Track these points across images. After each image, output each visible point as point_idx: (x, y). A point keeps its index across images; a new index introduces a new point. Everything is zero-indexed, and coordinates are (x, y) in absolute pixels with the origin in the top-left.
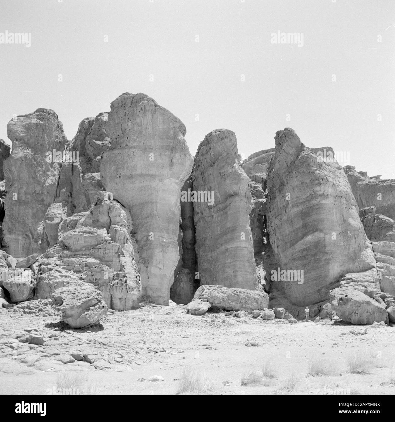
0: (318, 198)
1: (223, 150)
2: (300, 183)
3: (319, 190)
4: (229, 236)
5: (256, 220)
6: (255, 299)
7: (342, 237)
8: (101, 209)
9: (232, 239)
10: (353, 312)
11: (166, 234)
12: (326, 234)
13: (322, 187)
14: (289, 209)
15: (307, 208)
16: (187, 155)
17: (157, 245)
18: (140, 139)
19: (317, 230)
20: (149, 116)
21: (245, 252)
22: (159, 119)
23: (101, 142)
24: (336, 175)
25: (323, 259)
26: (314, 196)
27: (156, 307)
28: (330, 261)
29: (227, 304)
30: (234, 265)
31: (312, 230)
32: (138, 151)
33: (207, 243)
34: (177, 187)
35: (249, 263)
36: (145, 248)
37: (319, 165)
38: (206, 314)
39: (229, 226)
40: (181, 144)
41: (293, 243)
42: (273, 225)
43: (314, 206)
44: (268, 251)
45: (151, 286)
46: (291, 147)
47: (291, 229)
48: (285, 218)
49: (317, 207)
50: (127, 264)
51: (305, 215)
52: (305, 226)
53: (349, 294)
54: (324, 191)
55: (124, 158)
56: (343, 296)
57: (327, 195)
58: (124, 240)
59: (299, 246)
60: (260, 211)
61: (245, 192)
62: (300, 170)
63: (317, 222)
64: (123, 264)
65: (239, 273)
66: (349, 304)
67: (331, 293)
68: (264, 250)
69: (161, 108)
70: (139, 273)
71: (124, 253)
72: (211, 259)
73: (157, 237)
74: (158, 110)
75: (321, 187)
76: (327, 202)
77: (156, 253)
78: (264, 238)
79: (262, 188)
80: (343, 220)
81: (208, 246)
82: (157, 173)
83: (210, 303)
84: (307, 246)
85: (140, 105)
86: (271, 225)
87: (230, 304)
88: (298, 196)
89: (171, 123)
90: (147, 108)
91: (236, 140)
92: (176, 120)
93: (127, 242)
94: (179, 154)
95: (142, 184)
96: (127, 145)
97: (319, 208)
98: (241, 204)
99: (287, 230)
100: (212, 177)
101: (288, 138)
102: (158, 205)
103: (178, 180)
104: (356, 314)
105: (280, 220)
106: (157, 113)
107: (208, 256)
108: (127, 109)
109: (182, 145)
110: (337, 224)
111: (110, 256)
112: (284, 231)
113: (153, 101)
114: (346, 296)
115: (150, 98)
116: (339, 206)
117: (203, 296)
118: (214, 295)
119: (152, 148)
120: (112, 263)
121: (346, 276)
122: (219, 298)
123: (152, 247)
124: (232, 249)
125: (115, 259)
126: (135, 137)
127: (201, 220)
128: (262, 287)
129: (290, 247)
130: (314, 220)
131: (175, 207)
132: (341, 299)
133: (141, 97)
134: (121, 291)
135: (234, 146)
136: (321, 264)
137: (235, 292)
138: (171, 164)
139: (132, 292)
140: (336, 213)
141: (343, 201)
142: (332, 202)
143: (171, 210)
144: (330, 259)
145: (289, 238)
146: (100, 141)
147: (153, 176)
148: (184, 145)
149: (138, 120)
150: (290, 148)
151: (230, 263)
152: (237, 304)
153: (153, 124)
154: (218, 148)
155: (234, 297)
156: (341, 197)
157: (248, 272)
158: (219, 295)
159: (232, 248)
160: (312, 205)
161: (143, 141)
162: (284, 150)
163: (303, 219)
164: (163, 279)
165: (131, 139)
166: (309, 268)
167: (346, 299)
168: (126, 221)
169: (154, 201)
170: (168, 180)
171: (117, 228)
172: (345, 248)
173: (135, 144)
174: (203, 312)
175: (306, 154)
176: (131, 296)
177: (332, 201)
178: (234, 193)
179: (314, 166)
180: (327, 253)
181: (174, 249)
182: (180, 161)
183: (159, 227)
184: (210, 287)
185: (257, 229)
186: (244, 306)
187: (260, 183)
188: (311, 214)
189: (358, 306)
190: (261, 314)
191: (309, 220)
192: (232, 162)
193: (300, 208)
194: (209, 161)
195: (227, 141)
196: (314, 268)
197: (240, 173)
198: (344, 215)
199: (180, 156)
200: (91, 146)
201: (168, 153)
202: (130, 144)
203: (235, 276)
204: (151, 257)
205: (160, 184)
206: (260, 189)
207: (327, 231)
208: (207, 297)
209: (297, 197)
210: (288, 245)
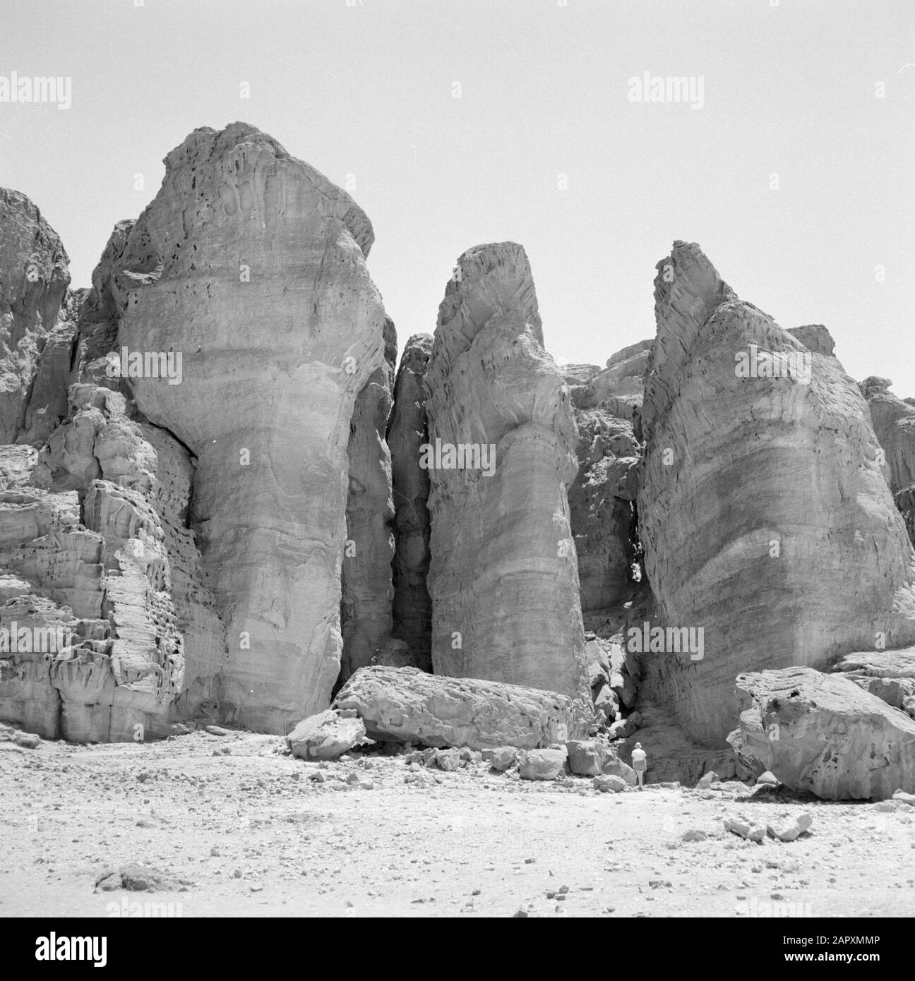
0: (764, 433)
1: (494, 300)
2: (714, 389)
3: (768, 407)
4: (502, 541)
5: (609, 513)
6: (523, 714)
7: (835, 546)
8: (72, 435)
9: (510, 549)
10: (818, 756)
11: (297, 525)
12: (786, 536)
13: (777, 399)
14: (687, 471)
15: (734, 462)
16: (362, 292)
17: (266, 553)
18: (229, 249)
19: (759, 524)
20: (257, 182)
21: (548, 586)
22: (287, 191)
23: (146, 276)
24: (824, 374)
25: (779, 607)
26: (753, 427)
27: (223, 735)
28: (798, 616)
29: (425, 727)
30: (516, 623)
31: (745, 525)
32: (220, 282)
33: (452, 565)
34: (336, 388)
35: (559, 618)
36: (229, 562)
37: (769, 338)
38: (345, 757)
39: (503, 514)
40: (346, 261)
41: (696, 565)
42: (650, 523)
43: (753, 455)
44: (643, 599)
45: (241, 677)
46: (691, 294)
47: (692, 528)
48: (676, 498)
49: (762, 457)
50: (128, 597)
51: (726, 482)
52: (727, 514)
53: (804, 687)
54: (782, 412)
55: (182, 306)
56: (783, 695)
57: (792, 423)
58: (128, 525)
59: (712, 572)
60: (620, 488)
61: (551, 415)
62: (711, 353)
63: (761, 499)
64: (112, 596)
65: (529, 648)
66: (805, 722)
67: (740, 685)
68: (630, 597)
69: (291, 162)
70: (183, 632)
71: (122, 566)
72: (458, 608)
73: (267, 531)
74: (284, 165)
75: (772, 399)
76: (791, 444)
77: (260, 577)
78: (634, 564)
79: (634, 431)
80: (840, 497)
81: (454, 575)
82: (273, 346)
83: (365, 722)
84: (733, 572)
85: (232, 154)
86: (647, 525)
87: (434, 727)
88: (709, 429)
89: (320, 204)
90: (252, 160)
91: (528, 268)
92: (334, 194)
93: (137, 532)
94: (338, 290)
95: (227, 379)
96: (193, 268)
97: (767, 461)
98: (538, 448)
99: (681, 529)
100: (465, 380)
101: (682, 267)
102: (275, 438)
103: (339, 366)
104: (830, 762)
105: (666, 506)
106: (279, 173)
107: (452, 602)
108: (198, 169)
109: (348, 265)
110: (821, 510)
111: (67, 572)
112: (674, 536)
113: (272, 142)
114: (795, 694)
115: (263, 135)
116: (827, 457)
117: (345, 700)
118: (381, 696)
119: (263, 275)
120: (73, 593)
121: (844, 660)
122: (399, 707)
123: (248, 562)
124: (511, 578)
125: (84, 582)
126: (217, 245)
127: (443, 505)
128: (611, 693)
129: (687, 579)
130: (751, 496)
131: (332, 449)
132: (775, 705)
133: (240, 132)
134: (87, 680)
135: (522, 289)
136: (772, 623)
137: (456, 691)
138: (315, 318)
139: (134, 687)
140: (819, 476)
141: (840, 441)
142: (807, 442)
143: (318, 458)
144: (798, 610)
145: (687, 553)
146: (143, 272)
147: (262, 354)
148: (353, 265)
149: (227, 197)
150: (688, 295)
151: (505, 618)
152: (460, 726)
153: (266, 206)
154: (481, 296)
155: (452, 703)
156: (833, 432)
157: (556, 645)
158: (397, 697)
159: (508, 575)
160: (748, 453)
161: (238, 256)
162: (672, 305)
163: (721, 496)
164: (284, 656)
165: (204, 249)
166: (738, 635)
167: (791, 704)
168: (152, 475)
169: (262, 425)
170: (306, 367)
171: (104, 486)
172: (847, 578)
173: (215, 264)
174: (336, 751)
175: (730, 307)
176: (129, 699)
177: (805, 442)
178: (519, 417)
179: (752, 340)
180: (790, 591)
181: (322, 570)
182: (339, 308)
183: (276, 500)
184: (374, 670)
185: (611, 538)
186: (484, 734)
187: (629, 419)
188: (743, 478)
189: (835, 732)
190: (518, 760)
191: (738, 495)
192: (514, 330)
193: (716, 464)
194: (459, 335)
195: (501, 272)
196: (751, 636)
197: (535, 360)
198: (844, 484)
199: (341, 295)
200: (120, 287)
201: (305, 286)
202: (200, 265)
203: (519, 656)
204: (244, 588)
205: (283, 376)
206: (629, 433)
207: (791, 527)
208: (358, 701)
209: (707, 433)
210: (684, 573)
